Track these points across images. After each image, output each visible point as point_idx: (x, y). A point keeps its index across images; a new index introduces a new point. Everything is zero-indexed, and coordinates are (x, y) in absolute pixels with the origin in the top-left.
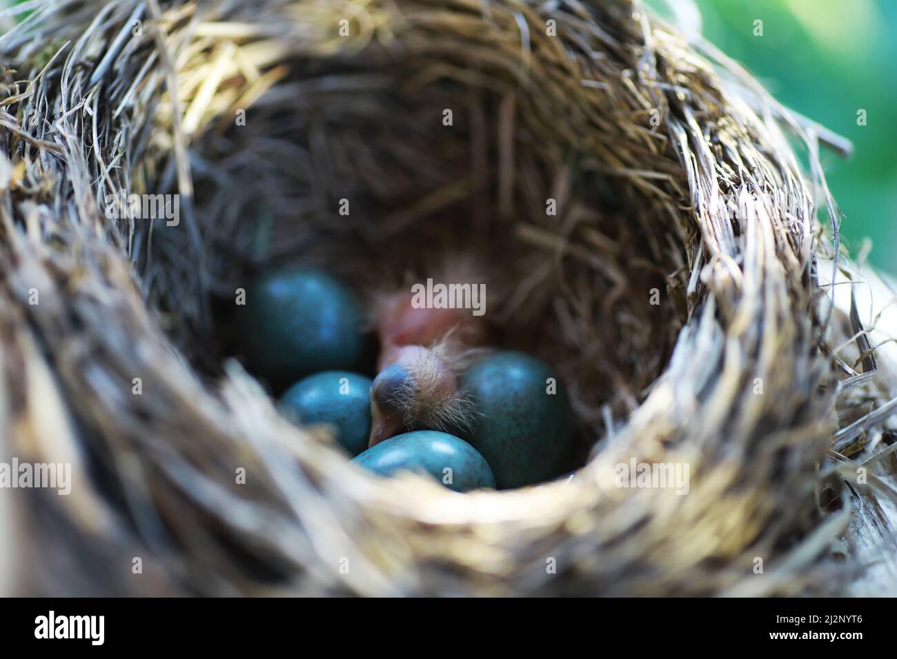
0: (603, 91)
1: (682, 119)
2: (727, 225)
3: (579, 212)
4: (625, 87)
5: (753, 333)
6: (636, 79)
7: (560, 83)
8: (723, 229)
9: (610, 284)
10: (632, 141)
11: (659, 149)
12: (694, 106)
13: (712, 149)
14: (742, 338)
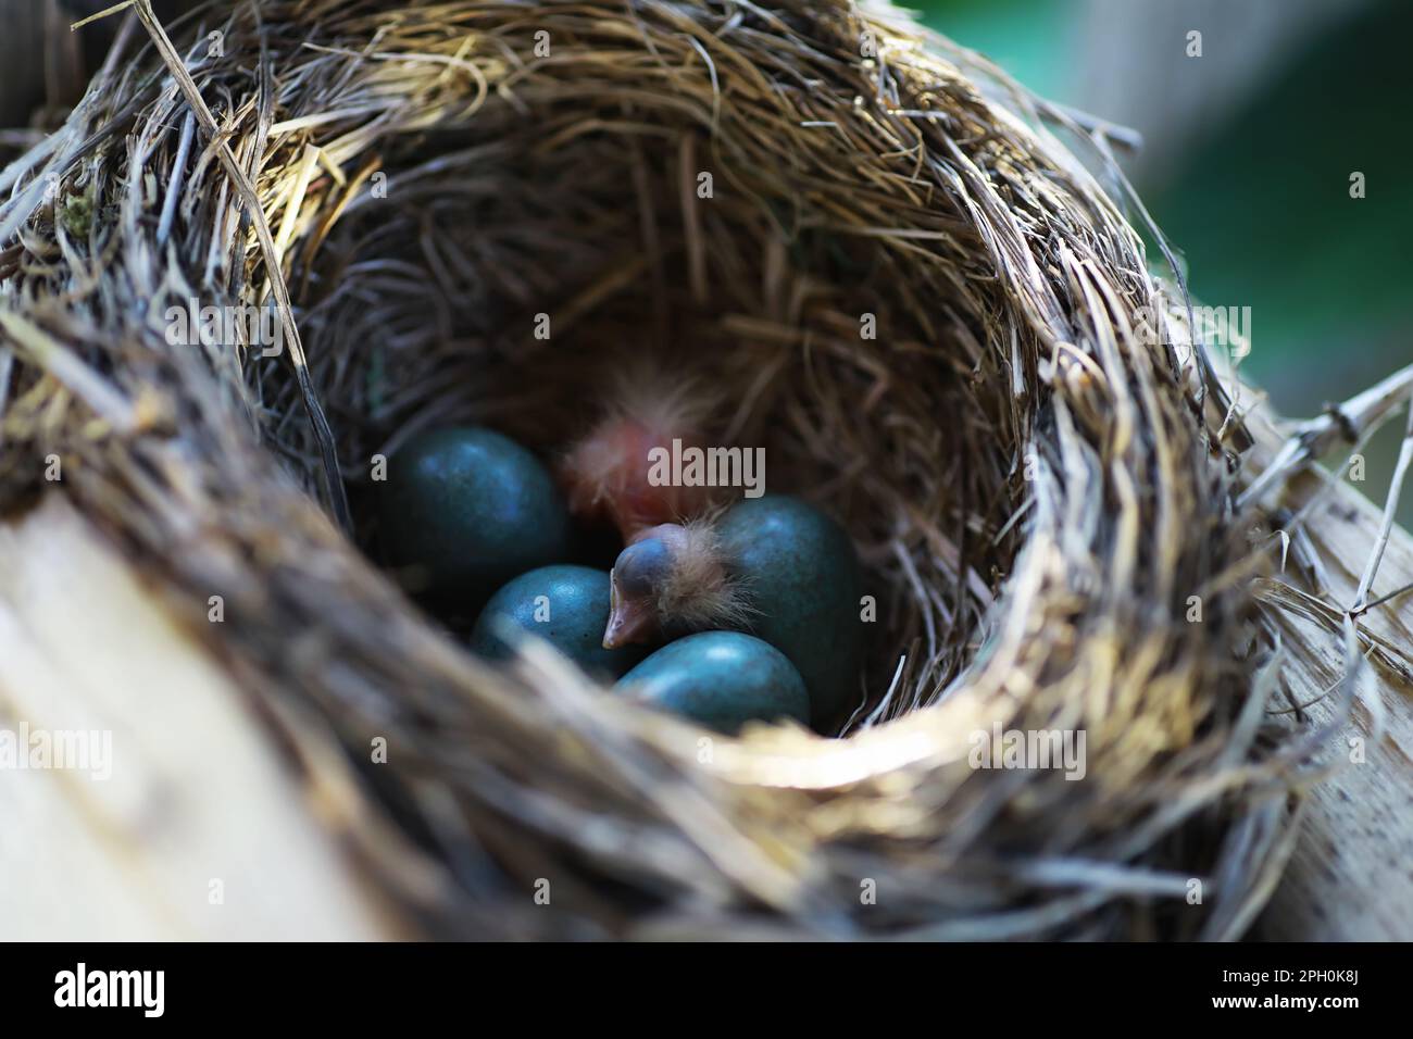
0: (831, 130)
1: (946, 153)
2: (1050, 297)
3: (803, 288)
4: (859, 119)
5: (1140, 451)
6: (870, 105)
7: (767, 125)
8: (1047, 304)
9: (868, 377)
10: (880, 190)
11: (923, 199)
12: (955, 134)
13: (999, 191)
14: (1128, 460)
